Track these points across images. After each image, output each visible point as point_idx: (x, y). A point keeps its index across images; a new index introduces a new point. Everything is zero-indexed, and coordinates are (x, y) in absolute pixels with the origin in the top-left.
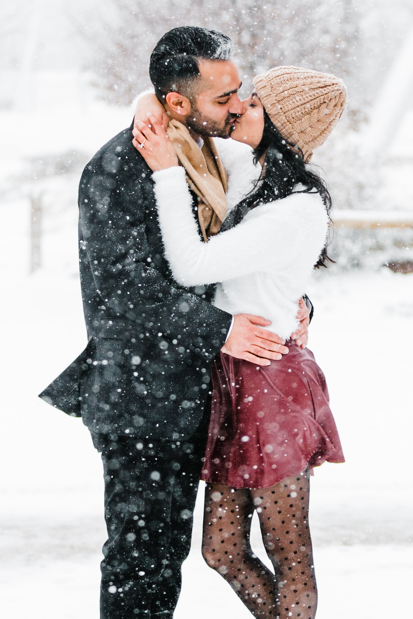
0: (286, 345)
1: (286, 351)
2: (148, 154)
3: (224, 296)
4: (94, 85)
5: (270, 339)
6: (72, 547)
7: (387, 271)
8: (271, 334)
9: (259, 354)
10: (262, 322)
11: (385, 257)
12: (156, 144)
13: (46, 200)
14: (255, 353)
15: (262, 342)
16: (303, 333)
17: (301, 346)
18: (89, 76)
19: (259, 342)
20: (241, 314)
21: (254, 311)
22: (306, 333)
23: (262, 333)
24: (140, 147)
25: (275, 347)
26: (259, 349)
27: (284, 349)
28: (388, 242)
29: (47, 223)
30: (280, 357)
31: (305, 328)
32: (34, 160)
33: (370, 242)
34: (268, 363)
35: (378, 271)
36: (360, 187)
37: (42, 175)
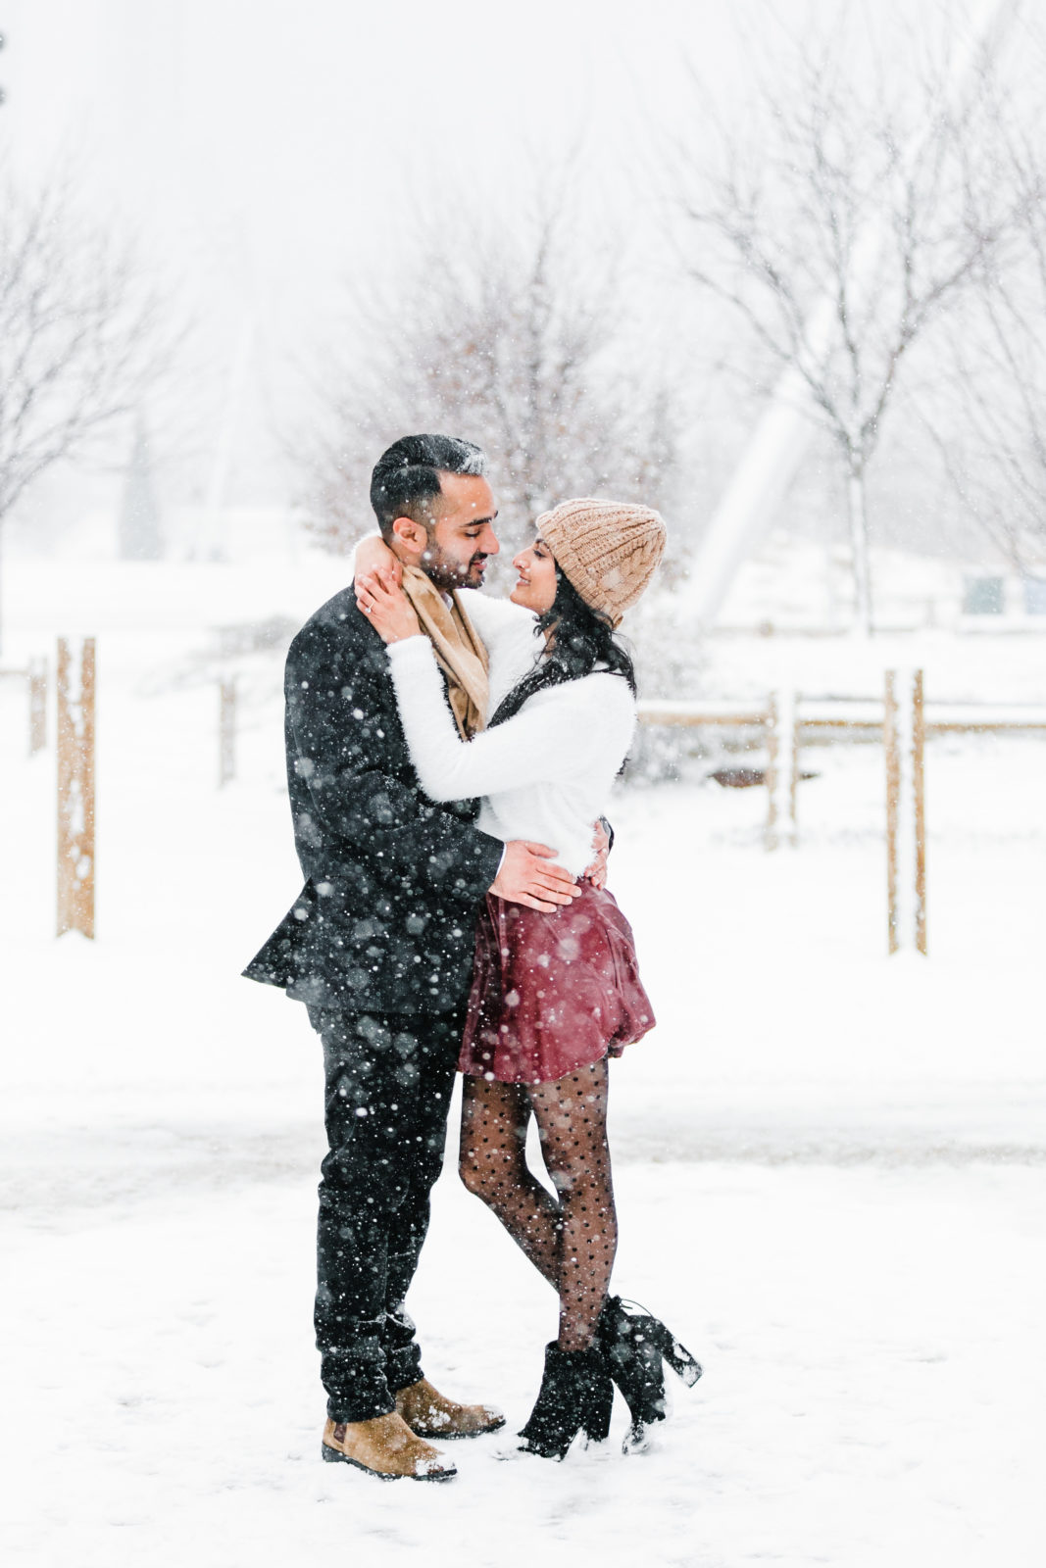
0: (579, 883)
1: (578, 892)
2: (379, 620)
3: (494, 817)
4: (309, 527)
5: (556, 875)
6: (278, 1165)
7: (713, 784)
8: (557, 869)
9: (541, 896)
10: (545, 851)
11: (711, 765)
12: (390, 607)
13: (242, 686)
14: (536, 895)
15: (545, 879)
16: (601, 867)
17: (598, 886)
18: (301, 514)
19: (541, 880)
20: (516, 841)
21: (535, 836)
22: (604, 868)
23: (545, 867)
24: (367, 611)
25: (563, 887)
26: (542, 889)
27: (574, 891)
28: (715, 746)
29: (243, 717)
30: (569, 901)
31: (603, 860)
32: (225, 630)
33: (690, 743)
34: (553, 909)
35: (702, 784)
36: (677, 668)
37: (234, 651)
